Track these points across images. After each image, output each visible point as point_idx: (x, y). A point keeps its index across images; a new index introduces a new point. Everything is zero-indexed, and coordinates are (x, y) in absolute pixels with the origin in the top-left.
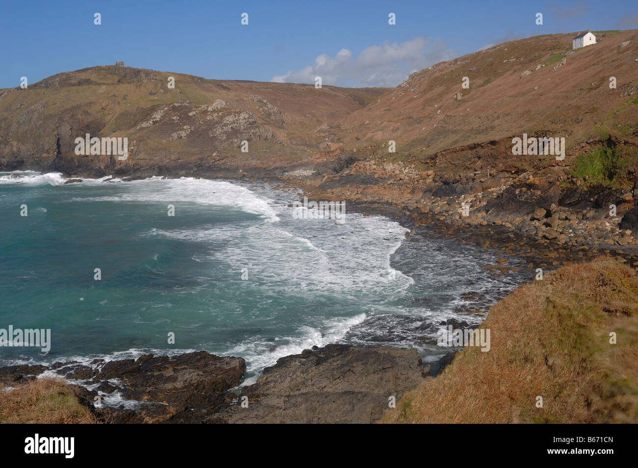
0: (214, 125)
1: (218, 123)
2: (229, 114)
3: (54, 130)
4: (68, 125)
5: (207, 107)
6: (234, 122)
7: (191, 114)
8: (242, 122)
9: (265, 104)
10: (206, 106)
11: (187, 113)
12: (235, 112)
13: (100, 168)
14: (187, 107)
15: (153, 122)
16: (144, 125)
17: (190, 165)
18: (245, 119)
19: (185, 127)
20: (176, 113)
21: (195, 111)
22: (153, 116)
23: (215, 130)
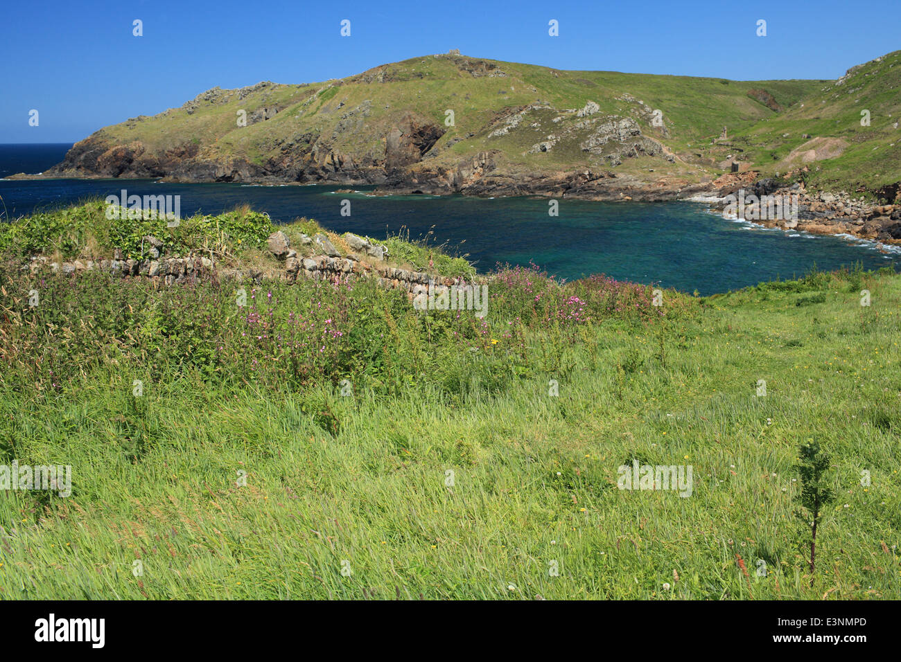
0: (586, 134)
1: (591, 132)
2: (605, 121)
3: (382, 137)
4: (398, 131)
5: (576, 111)
6: (612, 132)
7: (555, 120)
8: (623, 132)
9: (642, 107)
10: (575, 109)
11: (550, 119)
12: (614, 120)
13: (446, 185)
14: (550, 111)
15: (508, 129)
16: (497, 132)
17: (557, 186)
18: (626, 128)
19: (549, 137)
20: (537, 118)
21: (560, 116)
22: (508, 122)
23: (587, 142)
